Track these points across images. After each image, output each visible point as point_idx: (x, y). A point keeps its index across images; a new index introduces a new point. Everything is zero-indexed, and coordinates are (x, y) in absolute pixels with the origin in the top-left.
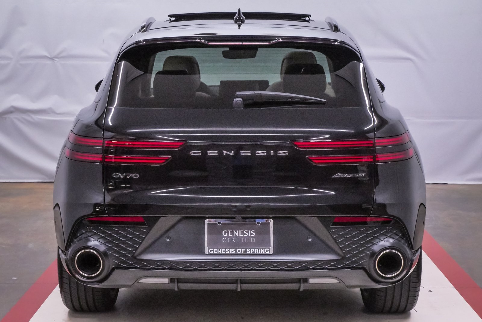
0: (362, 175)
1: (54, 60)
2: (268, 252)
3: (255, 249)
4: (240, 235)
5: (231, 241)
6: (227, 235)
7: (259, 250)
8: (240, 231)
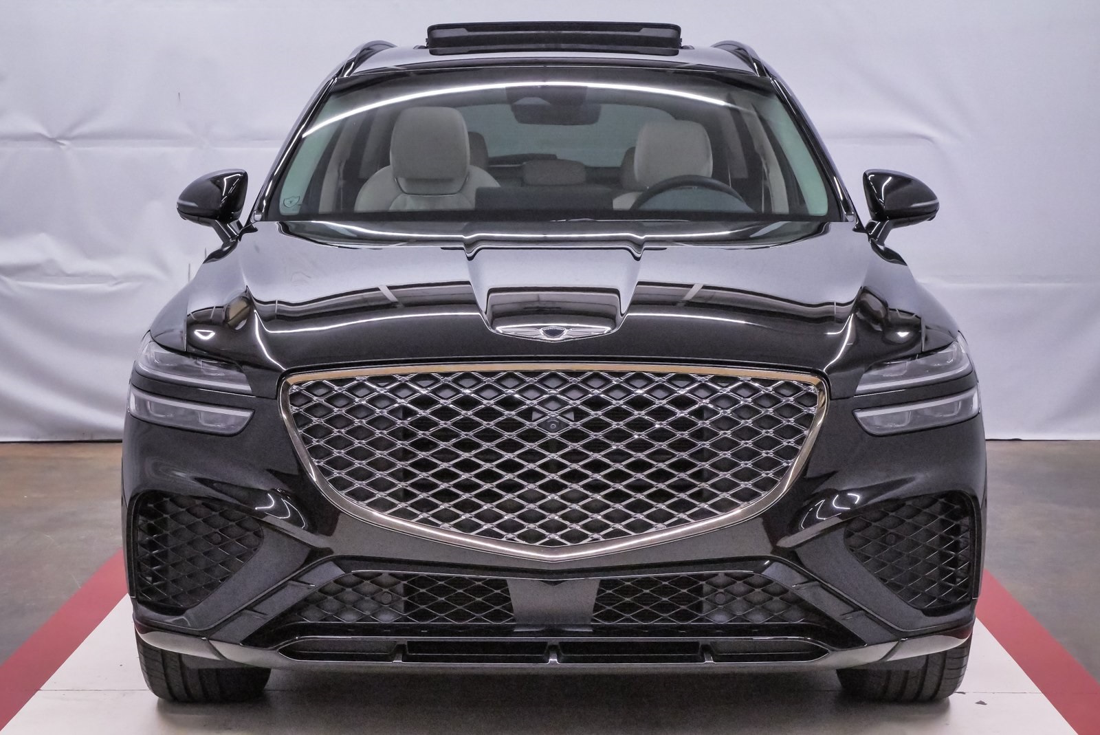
1: (59, 143)
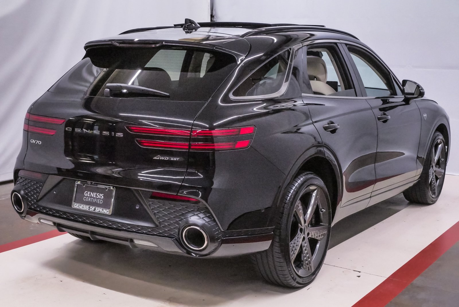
0: (177, 159)
2: (108, 213)
3: (101, 209)
4: (94, 197)
5: (88, 200)
6: (87, 195)
7: (103, 210)
8: (95, 193)
